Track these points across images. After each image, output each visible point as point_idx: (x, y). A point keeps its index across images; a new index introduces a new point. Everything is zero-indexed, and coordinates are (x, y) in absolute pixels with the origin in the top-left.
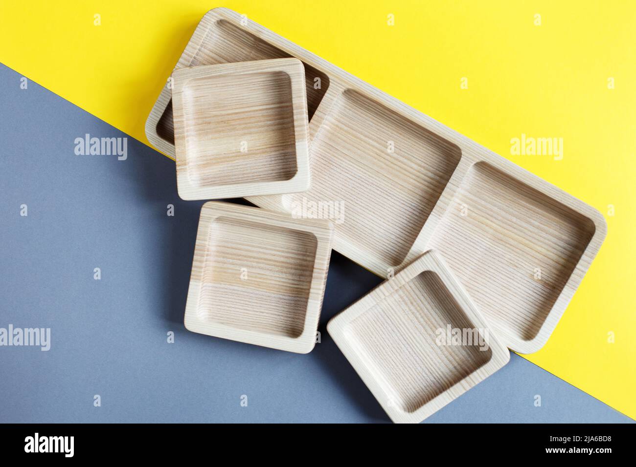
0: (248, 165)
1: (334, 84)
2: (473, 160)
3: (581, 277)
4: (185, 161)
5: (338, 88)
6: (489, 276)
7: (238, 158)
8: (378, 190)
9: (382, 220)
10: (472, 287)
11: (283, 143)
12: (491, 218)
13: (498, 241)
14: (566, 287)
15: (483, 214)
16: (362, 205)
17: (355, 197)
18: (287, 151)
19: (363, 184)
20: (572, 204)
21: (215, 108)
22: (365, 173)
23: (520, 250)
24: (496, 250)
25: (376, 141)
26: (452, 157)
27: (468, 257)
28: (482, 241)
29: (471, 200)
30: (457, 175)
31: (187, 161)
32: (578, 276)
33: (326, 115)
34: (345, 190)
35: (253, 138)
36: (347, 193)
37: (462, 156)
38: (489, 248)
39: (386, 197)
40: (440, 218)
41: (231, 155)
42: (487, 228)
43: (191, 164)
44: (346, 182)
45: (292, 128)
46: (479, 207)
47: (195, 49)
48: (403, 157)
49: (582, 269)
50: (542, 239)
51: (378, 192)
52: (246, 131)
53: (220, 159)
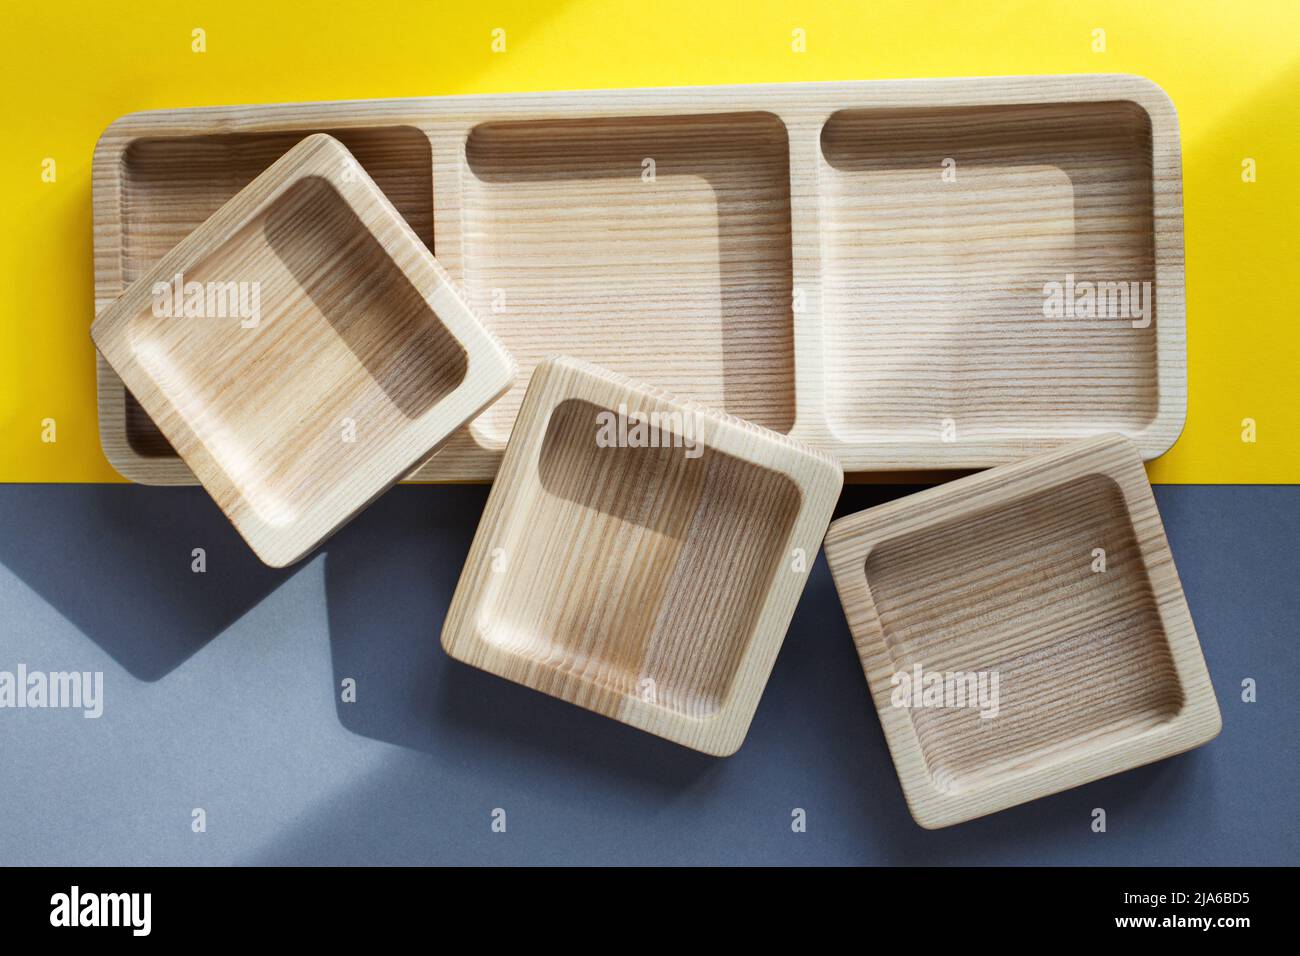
0: (364, 412)
1: (440, 136)
2: (815, 123)
3: (1179, 230)
4: (233, 487)
5: (451, 139)
6: (989, 342)
7: (333, 412)
8: (657, 301)
9: (702, 357)
10: (968, 385)
11: (402, 320)
12: (923, 222)
13: (965, 260)
14: (1158, 268)
15: (903, 223)
16: (644, 351)
17: (620, 344)
18: (420, 331)
19: (620, 306)
20: (1071, 93)
21: (222, 345)
22: (612, 283)
23: (1021, 251)
24: (973, 281)
25: (593, 204)
26: (769, 144)
27: (924, 329)
28: (931, 279)
29: (859, 208)
30: (799, 172)
31: (238, 485)
32: (1170, 232)
33: (459, 209)
34: (590, 342)
35: (336, 352)
36: (597, 345)
37: (788, 127)
38: (956, 285)
39: (682, 305)
40: (816, 280)
41: (317, 415)
42: (926, 246)
43: (248, 488)
44: (581, 324)
45: (399, 280)
46: (885, 212)
47: (114, 234)
48: (668, 203)
49: (1171, 211)
50: (1052, 203)
51: (661, 305)
52: (315, 347)
53: (299, 437)
